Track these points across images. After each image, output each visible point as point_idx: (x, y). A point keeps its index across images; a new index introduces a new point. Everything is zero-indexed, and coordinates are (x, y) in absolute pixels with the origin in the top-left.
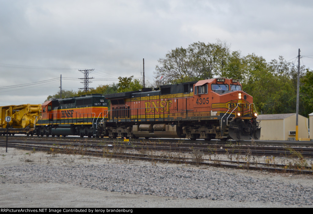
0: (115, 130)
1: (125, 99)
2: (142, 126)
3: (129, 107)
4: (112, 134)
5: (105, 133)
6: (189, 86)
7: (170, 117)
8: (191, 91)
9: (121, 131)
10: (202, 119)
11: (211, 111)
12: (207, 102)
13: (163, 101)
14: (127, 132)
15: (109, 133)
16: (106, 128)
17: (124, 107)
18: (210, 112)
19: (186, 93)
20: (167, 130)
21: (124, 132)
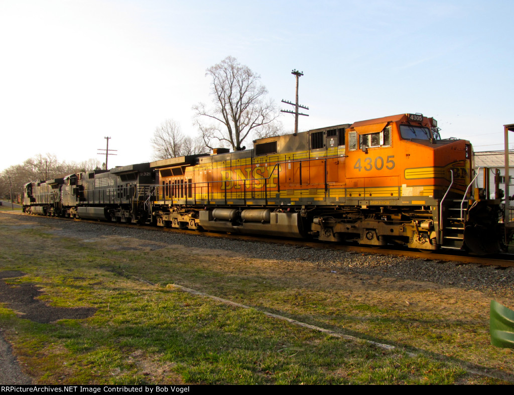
0: (167, 216)
1: (184, 168)
2: (217, 212)
3: (190, 181)
4: (163, 223)
5: (152, 221)
6: (325, 136)
7: (281, 197)
8: (332, 145)
9: (177, 219)
10: (373, 203)
11: (404, 186)
12: (390, 165)
13: (260, 168)
14: (188, 221)
15: (157, 221)
16: (154, 213)
17: (182, 181)
18: (400, 187)
19: (318, 150)
20: (272, 222)
21: (182, 221)
